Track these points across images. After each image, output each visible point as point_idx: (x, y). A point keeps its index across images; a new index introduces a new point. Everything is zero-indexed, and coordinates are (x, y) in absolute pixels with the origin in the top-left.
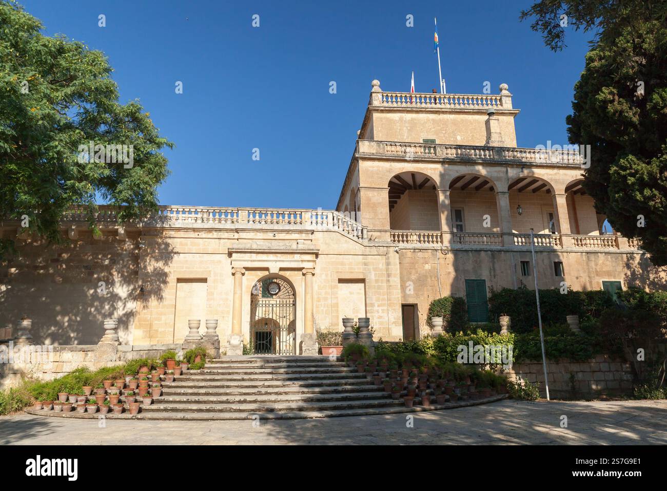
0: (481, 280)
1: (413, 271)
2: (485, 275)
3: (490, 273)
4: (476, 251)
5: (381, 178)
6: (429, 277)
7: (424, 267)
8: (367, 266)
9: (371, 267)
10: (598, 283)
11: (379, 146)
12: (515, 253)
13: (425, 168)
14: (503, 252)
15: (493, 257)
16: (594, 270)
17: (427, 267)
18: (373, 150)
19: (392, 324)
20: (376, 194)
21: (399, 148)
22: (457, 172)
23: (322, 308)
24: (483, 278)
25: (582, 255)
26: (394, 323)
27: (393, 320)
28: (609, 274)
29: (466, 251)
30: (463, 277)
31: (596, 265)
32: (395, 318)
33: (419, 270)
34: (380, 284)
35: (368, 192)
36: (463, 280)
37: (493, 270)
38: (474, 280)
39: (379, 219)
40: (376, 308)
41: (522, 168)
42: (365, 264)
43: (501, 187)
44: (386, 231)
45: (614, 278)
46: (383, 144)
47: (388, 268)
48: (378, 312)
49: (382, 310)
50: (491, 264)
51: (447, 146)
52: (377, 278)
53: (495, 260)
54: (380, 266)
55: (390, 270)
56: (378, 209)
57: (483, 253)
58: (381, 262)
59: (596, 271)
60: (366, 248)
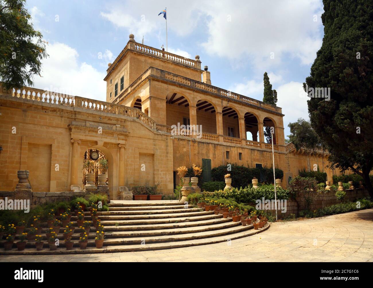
0: (209, 159)
1: (178, 152)
2: (211, 157)
3: (213, 156)
4: (207, 143)
5: (162, 93)
6: (185, 156)
7: (183, 150)
8: (156, 146)
9: (157, 147)
10: (254, 164)
11: (162, 73)
12: (224, 147)
13: (185, 92)
14: (219, 145)
15: (215, 147)
16: (253, 158)
17: (185, 150)
18: (159, 74)
19: (168, 182)
20: (159, 102)
21: (172, 77)
22: (200, 97)
23: (129, 171)
24: (210, 159)
25: (249, 150)
26: (169, 181)
27: (169, 180)
28: (258, 160)
29: (203, 143)
30: (201, 157)
31: (254, 155)
32: (170, 179)
33: (181, 151)
34: (162, 158)
35: (155, 101)
36: (201, 159)
37: (214, 154)
38: (206, 159)
39: (161, 118)
40: (160, 172)
41: (228, 102)
42: (155, 145)
43: (219, 110)
44: (164, 126)
45: (260, 163)
46: (164, 72)
47: (167, 149)
48: (161, 175)
49: (163, 174)
50: (214, 151)
51: (196, 82)
52: (161, 154)
53: (216, 149)
54: (163, 147)
55: (168, 150)
56: (160, 112)
57: (210, 145)
58: (163, 145)
59: (254, 159)
60: (155, 135)
